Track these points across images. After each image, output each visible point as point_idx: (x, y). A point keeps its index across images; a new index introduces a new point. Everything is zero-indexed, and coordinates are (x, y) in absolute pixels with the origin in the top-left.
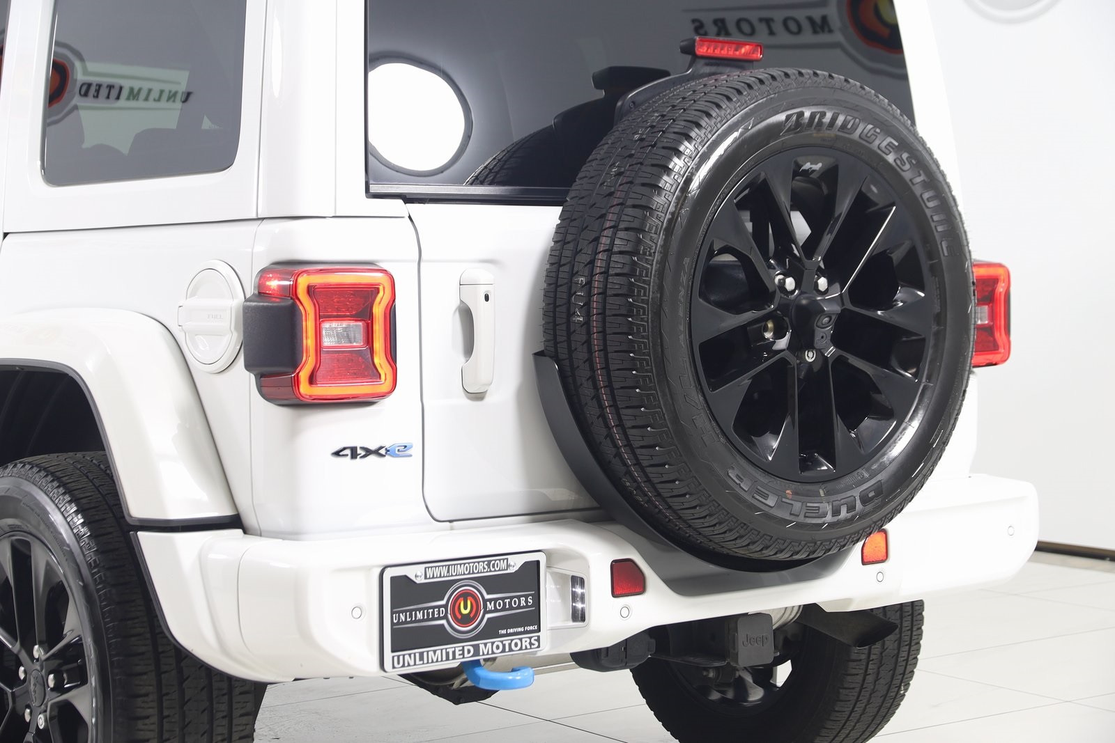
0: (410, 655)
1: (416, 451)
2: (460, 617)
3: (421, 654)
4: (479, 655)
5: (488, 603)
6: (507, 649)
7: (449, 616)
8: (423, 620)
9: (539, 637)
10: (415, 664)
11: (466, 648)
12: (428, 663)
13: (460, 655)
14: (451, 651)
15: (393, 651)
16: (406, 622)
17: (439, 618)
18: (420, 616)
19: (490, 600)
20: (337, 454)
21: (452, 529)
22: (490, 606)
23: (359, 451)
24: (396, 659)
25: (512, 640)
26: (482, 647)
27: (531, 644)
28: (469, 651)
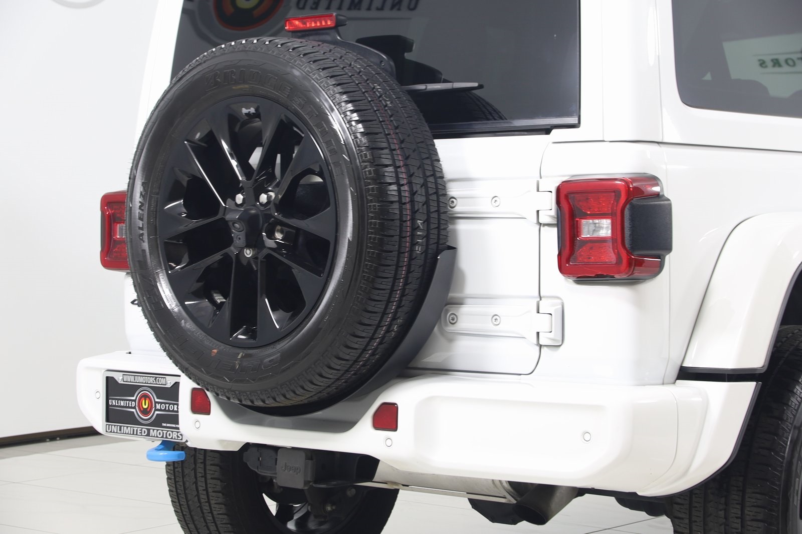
0: (115, 426)
2: (142, 409)
3: (121, 427)
4: (150, 436)
5: (157, 404)
6: (165, 437)
7: (137, 408)
8: (124, 407)
9: (182, 433)
10: (117, 433)
11: (143, 430)
12: (123, 433)
13: (140, 433)
14: (135, 429)
15: (106, 421)
16: (115, 406)
17: (132, 408)
18: (122, 403)
19: (159, 403)
22: (158, 407)
24: (108, 426)
25: (168, 431)
26: (151, 431)
27: (178, 437)
28: (145, 433)
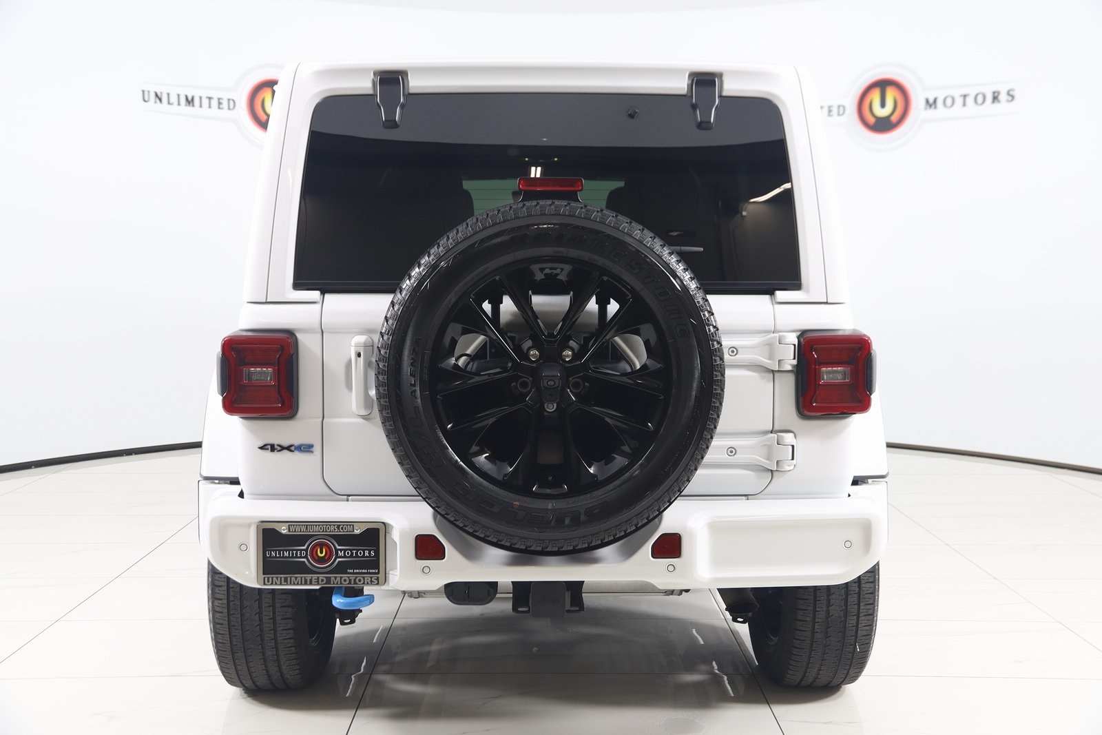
0: (277, 578)
1: (317, 449)
2: (317, 558)
3: (285, 578)
4: (330, 584)
5: (339, 552)
6: (353, 583)
7: (309, 556)
8: (289, 557)
9: (378, 578)
10: (282, 584)
11: (320, 579)
12: (291, 584)
15: (264, 574)
16: (276, 557)
17: (301, 558)
18: (286, 554)
19: (341, 550)
20: (261, 448)
21: (348, 500)
22: (340, 554)
23: (276, 447)
24: (266, 579)
25: (356, 577)
26: (333, 579)
27: (372, 582)
28: (322, 580)
